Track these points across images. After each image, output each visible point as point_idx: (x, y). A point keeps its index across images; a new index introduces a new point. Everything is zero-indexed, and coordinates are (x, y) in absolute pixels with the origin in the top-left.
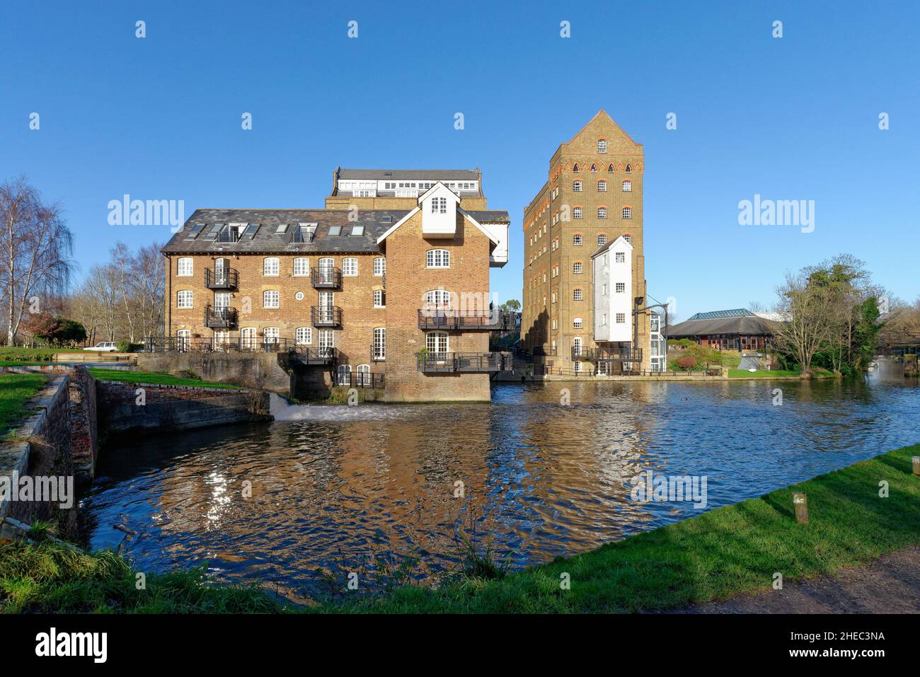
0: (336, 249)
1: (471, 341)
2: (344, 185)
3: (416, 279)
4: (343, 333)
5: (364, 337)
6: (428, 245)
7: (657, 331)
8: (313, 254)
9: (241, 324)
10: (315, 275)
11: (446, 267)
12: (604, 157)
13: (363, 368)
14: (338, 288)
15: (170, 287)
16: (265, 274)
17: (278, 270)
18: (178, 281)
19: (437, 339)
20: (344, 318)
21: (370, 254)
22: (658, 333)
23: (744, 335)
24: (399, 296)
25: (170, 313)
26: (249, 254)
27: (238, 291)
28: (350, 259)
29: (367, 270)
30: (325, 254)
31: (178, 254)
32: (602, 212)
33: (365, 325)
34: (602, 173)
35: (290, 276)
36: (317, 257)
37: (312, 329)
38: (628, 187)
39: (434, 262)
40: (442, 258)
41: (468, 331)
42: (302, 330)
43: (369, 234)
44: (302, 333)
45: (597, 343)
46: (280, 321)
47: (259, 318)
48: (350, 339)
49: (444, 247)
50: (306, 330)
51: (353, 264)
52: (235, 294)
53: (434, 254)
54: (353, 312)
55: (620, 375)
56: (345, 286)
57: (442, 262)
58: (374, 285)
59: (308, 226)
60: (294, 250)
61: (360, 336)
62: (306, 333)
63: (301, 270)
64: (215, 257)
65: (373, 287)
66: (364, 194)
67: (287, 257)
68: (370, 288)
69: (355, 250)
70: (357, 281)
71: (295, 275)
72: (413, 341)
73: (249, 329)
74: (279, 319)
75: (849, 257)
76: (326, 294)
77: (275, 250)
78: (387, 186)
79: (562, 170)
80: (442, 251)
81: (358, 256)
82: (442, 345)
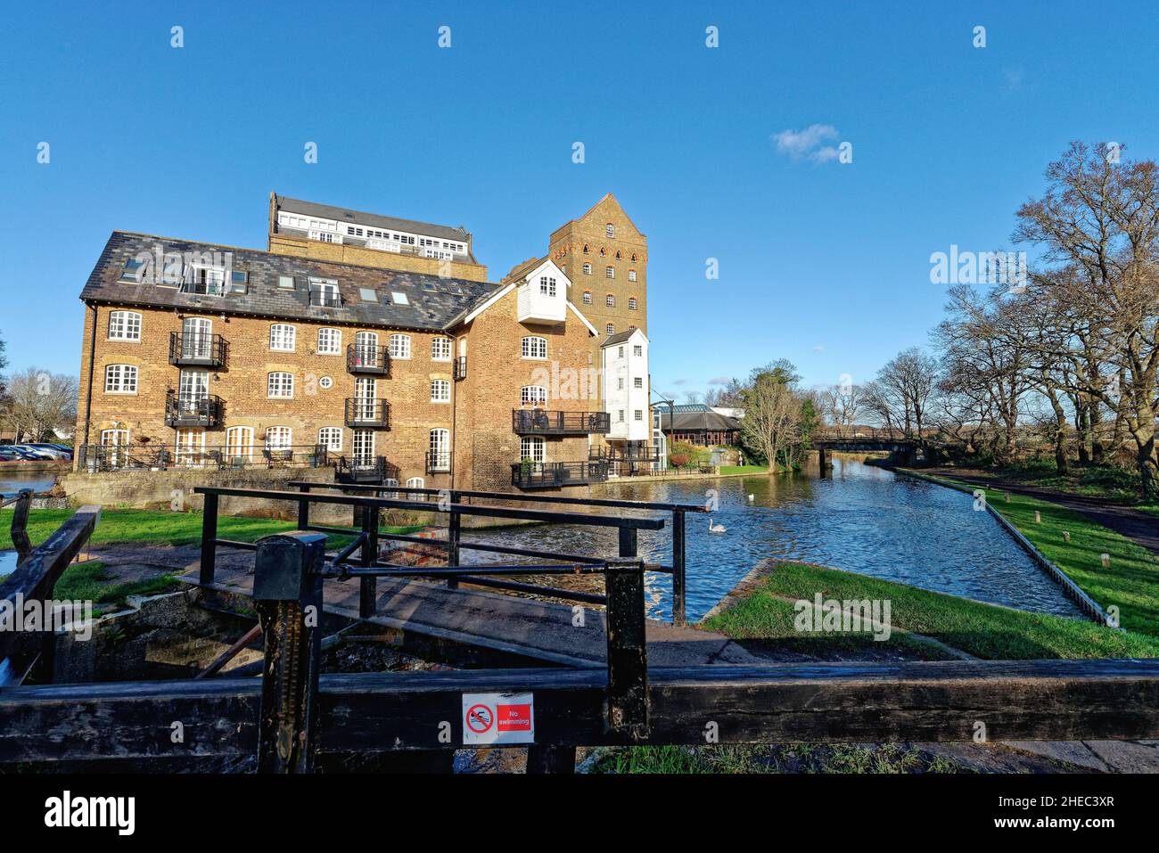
0: (384, 321)
1: (570, 447)
2: (287, 220)
3: (509, 370)
4: (389, 435)
5: (417, 440)
6: (524, 330)
7: (658, 427)
8: (350, 325)
9: (229, 420)
10: (352, 353)
11: (543, 358)
12: (613, 242)
13: (415, 482)
14: (384, 374)
15: (93, 358)
16: (271, 348)
17: (293, 342)
18: (108, 349)
19: (532, 444)
20: (392, 415)
21: (429, 331)
22: (659, 430)
23: (710, 431)
24: (490, 391)
25: (89, 401)
26: (250, 316)
27: (226, 371)
28: (400, 336)
29: (424, 352)
30: (368, 326)
31: (116, 304)
32: (611, 300)
33: (419, 424)
34: (609, 258)
35: (312, 353)
36: (354, 330)
37: (344, 429)
38: (633, 276)
39: (530, 352)
40: (538, 348)
41: (568, 436)
42: (327, 430)
43: (417, 305)
44: (327, 436)
45: (607, 441)
46: (293, 418)
47: (258, 412)
48: (398, 444)
49: (542, 335)
50: (334, 430)
51: (403, 343)
52: (219, 374)
53: (530, 342)
54: (403, 406)
55: (630, 475)
56: (395, 372)
57: (538, 352)
58: (432, 372)
59: (323, 283)
60: (323, 318)
61: (412, 440)
62: (333, 436)
63: (329, 346)
64: (185, 315)
65: (431, 375)
66: (326, 238)
67: (309, 326)
68: (427, 375)
69: (410, 324)
70: (411, 366)
71: (320, 352)
72: (506, 449)
73: (240, 428)
74: (293, 414)
75: (786, 362)
76: (365, 381)
77: (292, 315)
78: (351, 230)
79: (573, 249)
80: (538, 339)
81: (412, 334)
82: (538, 453)
